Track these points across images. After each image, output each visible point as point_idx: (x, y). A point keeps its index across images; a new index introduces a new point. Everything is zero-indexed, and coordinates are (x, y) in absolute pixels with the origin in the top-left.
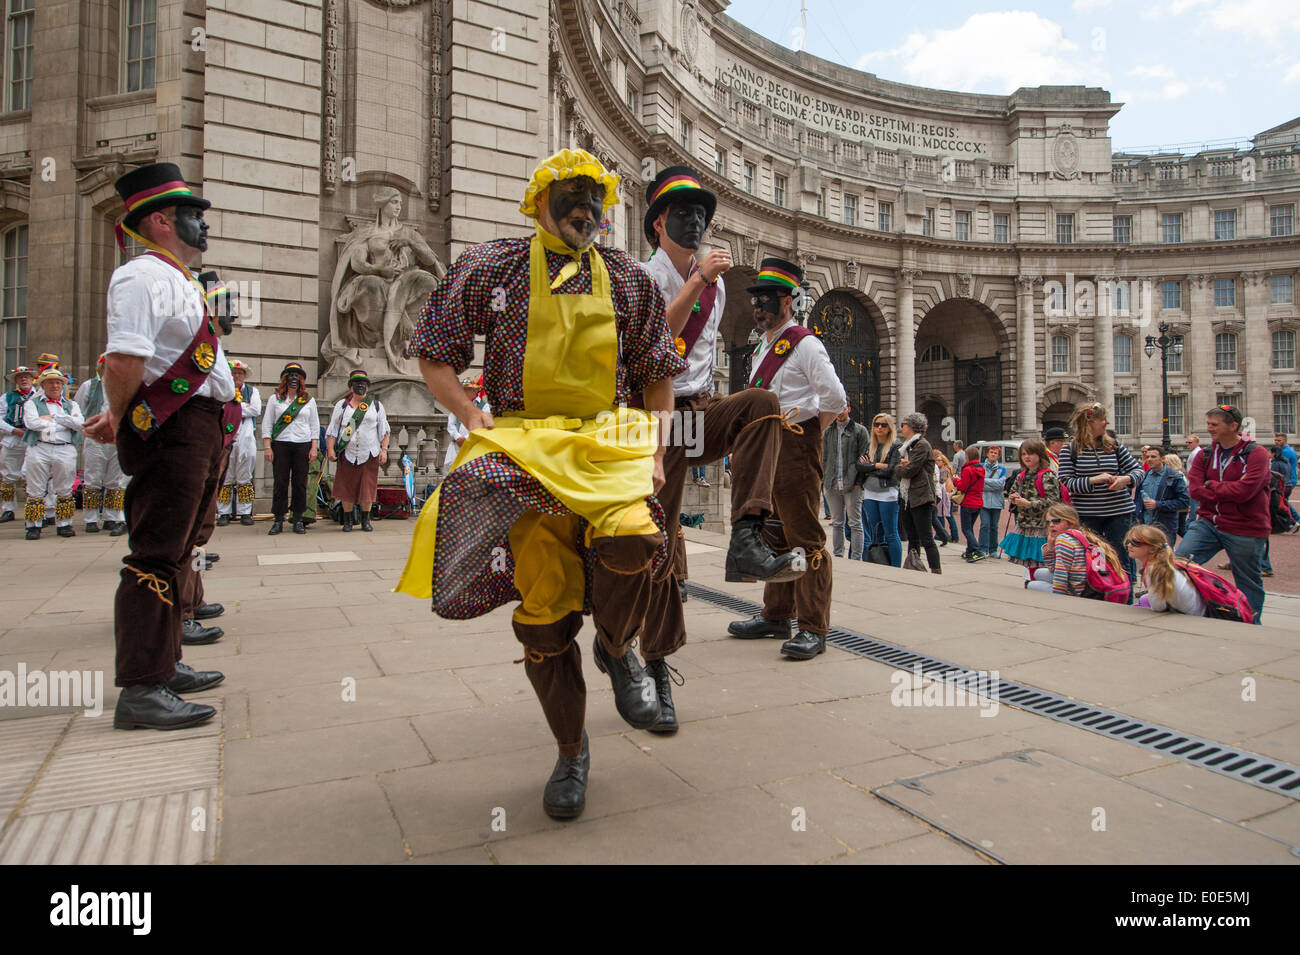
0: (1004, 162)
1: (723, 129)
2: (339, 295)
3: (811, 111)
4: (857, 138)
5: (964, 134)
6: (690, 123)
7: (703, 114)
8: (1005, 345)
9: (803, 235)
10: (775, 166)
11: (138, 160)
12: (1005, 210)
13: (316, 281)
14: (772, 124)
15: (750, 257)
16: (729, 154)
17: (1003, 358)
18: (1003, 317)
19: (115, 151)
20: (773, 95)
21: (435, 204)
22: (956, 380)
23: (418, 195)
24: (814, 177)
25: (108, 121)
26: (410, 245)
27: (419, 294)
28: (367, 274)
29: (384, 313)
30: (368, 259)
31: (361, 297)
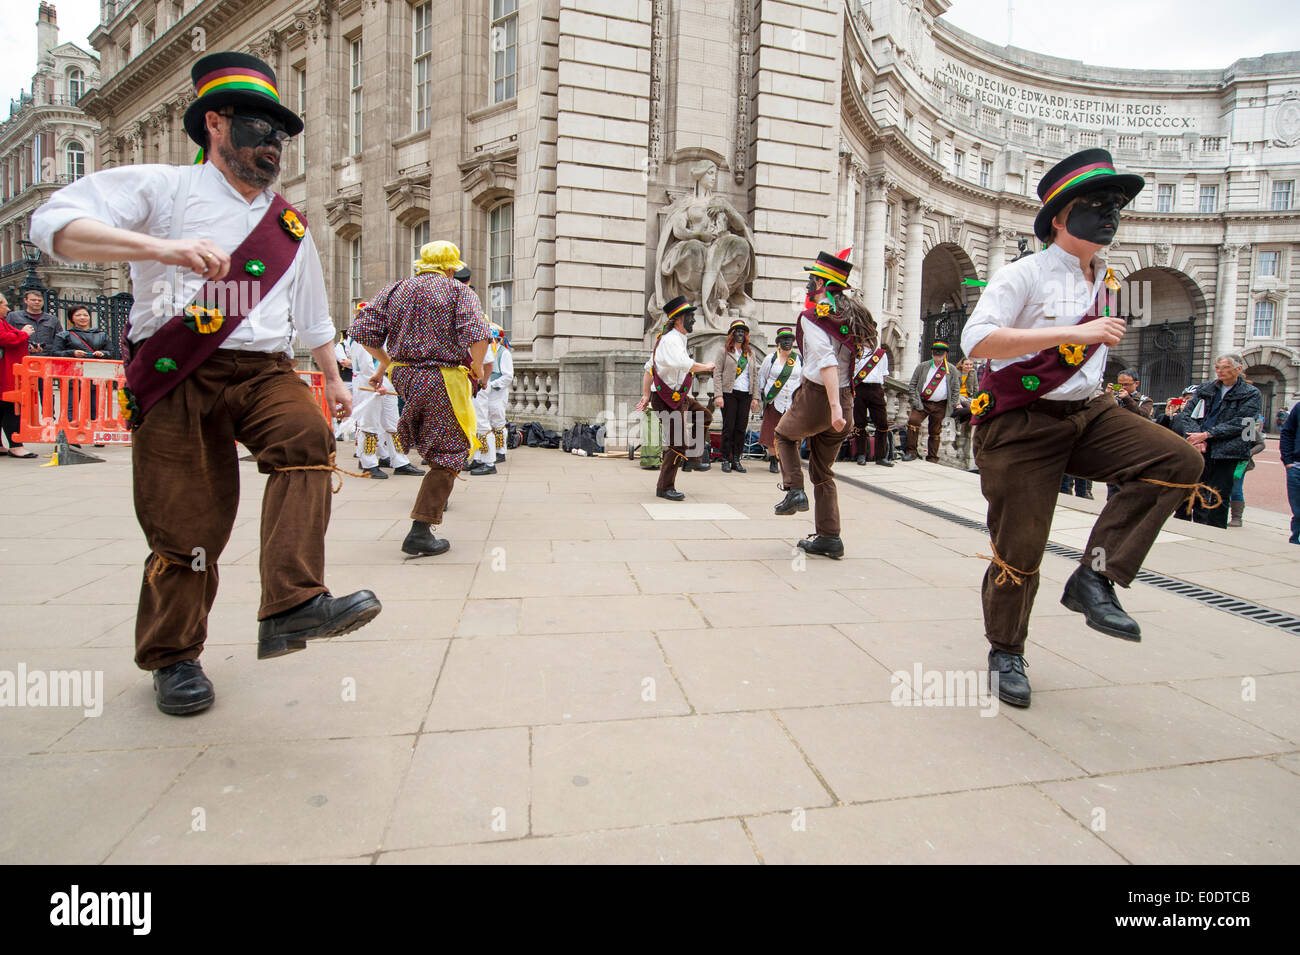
0: (1215, 134)
1: (939, 122)
2: (663, 259)
3: (1016, 100)
4: (1061, 122)
5: (1173, 109)
6: (911, 116)
7: (923, 108)
8: (1201, 311)
9: (1005, 213)
10: (983, 151)
11: (504, 157)
12: (1212, 181)
13: (644, 247)
14: (981, 114)
15: (955, 235)
16: (942, 143)
17: (1198, 323)
18: (1201, 284)
19: (487, 152)
20: (982, 88)
21: (740, 176)
22: (1141, 343)
23: (726, 169)
24: (1019, 160)
25: (482, 130)
26: (726, 211)
27: (734, 256)
28: (688, 239)
29: (703, 274)
30: (688, 227)
31: (685, 259)
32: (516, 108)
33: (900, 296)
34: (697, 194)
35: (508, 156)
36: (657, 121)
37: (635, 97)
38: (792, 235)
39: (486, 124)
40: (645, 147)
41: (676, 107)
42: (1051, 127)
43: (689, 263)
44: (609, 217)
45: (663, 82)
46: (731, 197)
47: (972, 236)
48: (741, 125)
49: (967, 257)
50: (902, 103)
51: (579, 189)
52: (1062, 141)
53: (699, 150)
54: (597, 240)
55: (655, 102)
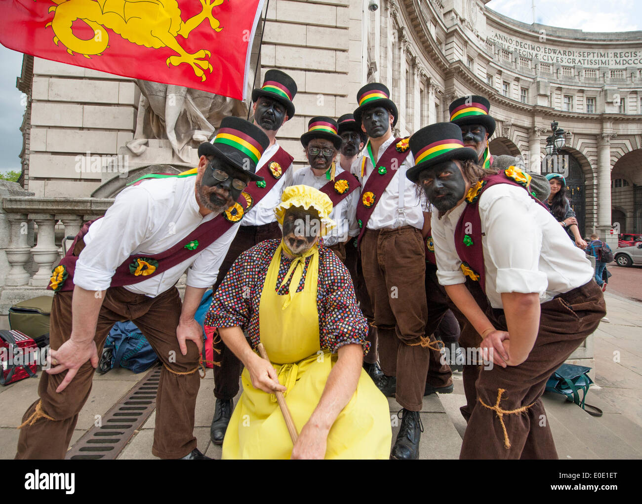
1: (491, 64)
3: (541, 53)
4: (571, 65)
6: (472, 59)
7: (480, 55)
9: (538, 119)
10: (521, 82)
14: (519, 61)
15: (506, 133)
16: (494, 77)
20: (519, 48)
22: (634, 198)
24: (546, 86)
42: (565, 67)
47: (517, 133)
49: (515, 146)
50: (465, 50)
52: (573, 75)
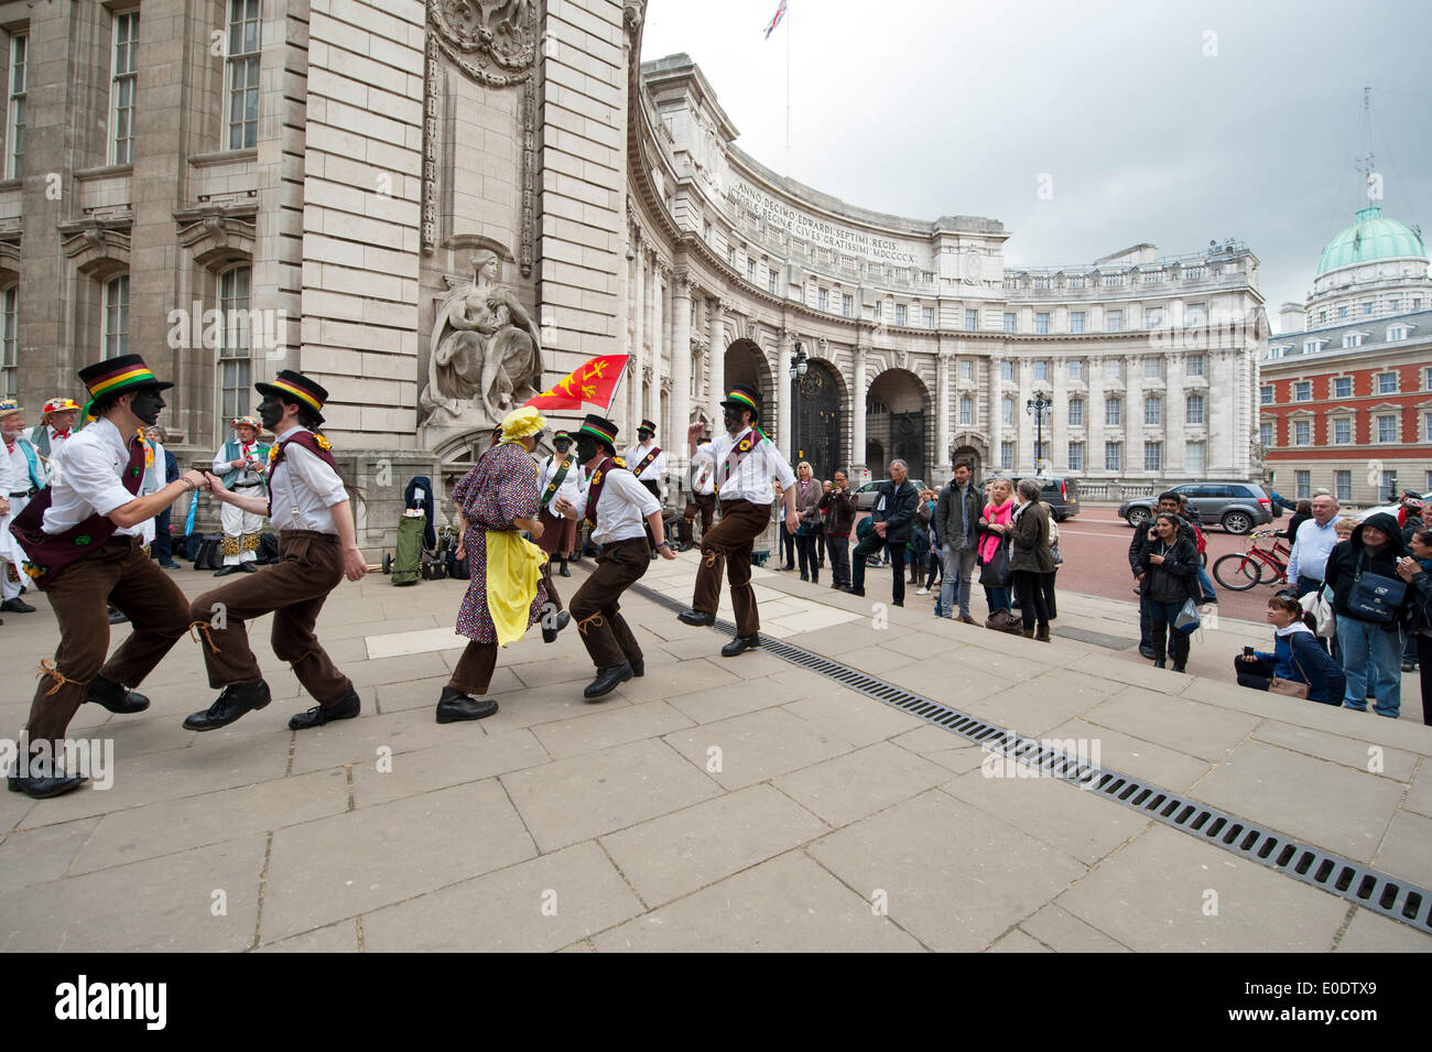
0: (929, 270)
1: (733, 232)
2: (438, 348)
3: (795, 223)
4: (828, 246)
5: (903, 247)
6: (709, 225)
7: (719, 218)
8: (928, 404)
9: (789, 317)
10: (770, 263)
11: (239, 214)
12: (930, 305)
13: (415, 334)
14: (768, 231)
15: (751, 333)
16: (737, 251)
17: (926, 413)
18: (927, 383)
19: (215, 205)
20: (768, 209)
21: (526, 269)
22: (891, 428)
23: (511, 260)
24: (798, 274)
25: (209, 178)
26: (507, 305)
27: (516, 350)
28: (466, 329)
29: (482, 367)
30: (467, 316)
31: (461, 351)
32: (256, 159)
33: (706, 384)
34: (477, 283)
35: (243, 214)
36: (431, 202)
37: (404, 174)
38: (581, 332)
39: (214, 171)
40: (416, 228)
41: (453, 192)
42: (822, 249)
43: (466, 355)
44: (372, 298)
45: (439, 163)
46: (517, 289)
47: (764, 334)
48: (526, 219)
49: (761, 352)
50: (701, 212)
51: (332, 264)
52: (829, 261)
53: (481, 238)
54: (357, 323)
55: (429, 183)
